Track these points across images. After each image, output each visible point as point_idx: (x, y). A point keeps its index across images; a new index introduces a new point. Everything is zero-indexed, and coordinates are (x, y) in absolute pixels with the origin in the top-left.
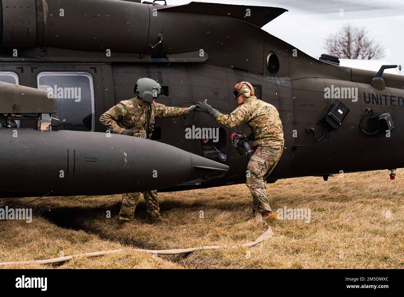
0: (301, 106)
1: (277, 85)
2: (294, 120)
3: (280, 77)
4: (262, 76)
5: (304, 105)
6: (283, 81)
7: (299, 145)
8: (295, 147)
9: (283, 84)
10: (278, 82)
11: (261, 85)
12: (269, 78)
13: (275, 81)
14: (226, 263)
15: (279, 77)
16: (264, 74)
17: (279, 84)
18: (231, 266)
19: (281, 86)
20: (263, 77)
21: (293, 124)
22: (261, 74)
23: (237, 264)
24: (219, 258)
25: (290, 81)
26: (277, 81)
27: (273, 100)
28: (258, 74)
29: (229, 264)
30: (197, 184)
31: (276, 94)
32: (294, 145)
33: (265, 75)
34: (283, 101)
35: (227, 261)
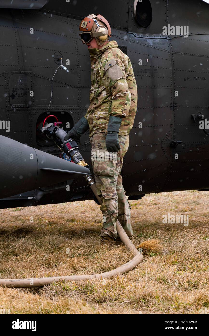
0: (185, 80)
1: (149, 46)
2: (174, 102)
3: (153, 34)
4: (126, 32)
5: (188, 78)
6: (157, 41)
7: (181, 141)
8: (175, 143)
9: (157, 45)
10: (150, 42)
11: (126, 47)
12: (136, 36)
13: (146, 40)
14: (99, 299)
15: (151, 33)
16: (129, 29)
17: (151, 45)
18: (107, 303)
19: (154, 48)
20: (128, 34)
21: (171, 109)
22: (124, 29)
23: (116, 300)
24: (88, 293)
25: (167, 41)
26: (148, 40)
27: (142, 70)
28: (120, 29)
29: (104, 301)
30: (29, 198)
31: (148, 61)
32: (173, 141)
33: (131, 31)
34: (157, 72)
35: (101, 296)
